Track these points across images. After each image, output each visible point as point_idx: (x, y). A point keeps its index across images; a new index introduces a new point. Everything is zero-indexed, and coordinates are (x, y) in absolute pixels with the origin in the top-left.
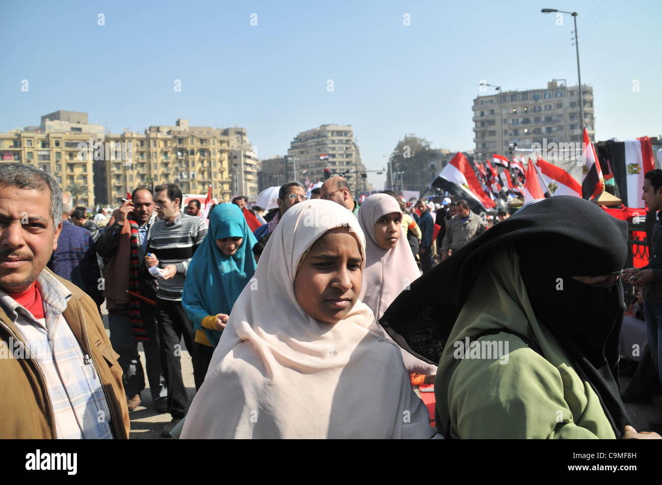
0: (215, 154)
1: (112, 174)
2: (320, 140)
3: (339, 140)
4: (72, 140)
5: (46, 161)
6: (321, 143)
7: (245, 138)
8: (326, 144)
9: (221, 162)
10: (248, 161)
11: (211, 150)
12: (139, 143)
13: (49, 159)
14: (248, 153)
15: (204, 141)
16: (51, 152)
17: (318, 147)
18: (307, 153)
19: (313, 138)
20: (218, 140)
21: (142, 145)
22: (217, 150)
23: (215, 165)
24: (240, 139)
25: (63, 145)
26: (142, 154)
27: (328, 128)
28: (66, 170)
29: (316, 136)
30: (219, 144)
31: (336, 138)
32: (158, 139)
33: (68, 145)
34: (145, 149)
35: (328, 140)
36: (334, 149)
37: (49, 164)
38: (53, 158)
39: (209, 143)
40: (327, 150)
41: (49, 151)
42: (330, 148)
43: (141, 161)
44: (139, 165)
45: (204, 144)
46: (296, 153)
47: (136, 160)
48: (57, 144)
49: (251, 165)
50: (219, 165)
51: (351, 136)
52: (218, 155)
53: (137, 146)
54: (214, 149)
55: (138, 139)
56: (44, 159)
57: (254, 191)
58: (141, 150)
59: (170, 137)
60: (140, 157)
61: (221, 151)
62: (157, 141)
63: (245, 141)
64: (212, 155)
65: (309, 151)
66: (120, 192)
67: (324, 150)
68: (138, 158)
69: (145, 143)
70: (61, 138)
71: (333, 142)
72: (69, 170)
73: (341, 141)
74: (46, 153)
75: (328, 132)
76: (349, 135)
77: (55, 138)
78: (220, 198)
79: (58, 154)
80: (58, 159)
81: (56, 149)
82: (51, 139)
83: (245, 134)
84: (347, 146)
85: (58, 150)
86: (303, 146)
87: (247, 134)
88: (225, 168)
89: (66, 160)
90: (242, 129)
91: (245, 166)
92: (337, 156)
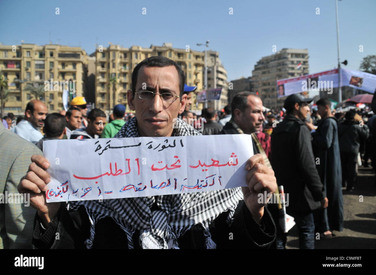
0: (190, 67)
1: (98, 82)
2: (281, 61)
3: (298, 62)
4: (65, 52)
5: (41, 70)
6: (281, 64)
7: (218, 60)
8: (286, 64)
9: (196, 74)
10: (220, 76)
11: (187, 63)
12: (123, 55)
13: (44, 68)
14: (220, 69)
15: (181, 55)
16: (46, 62)
17: (279, 67)
18: (269, 72)
19: (275, 60)
20: (194, 55)
21: (125, 56)
22: (192, 64)
23: (190, 77)
24: (214, 60)
25: (56, 55)
26: (124, 64)
27: (288, 51)
28: (58, 78)
29: (277, 58)
30: (194, 59)
31: (295, 60)
32: (139, 51)
33: (61, 55)
34: (127, 60)
35: (288, 61)
36: (293, 68)
37: (44, 72)
38: (47, 67)
39: (186, 57)
40: (288, 69)
41: (44, 61)
42: (289, 68)
43: (123, 70)
44: (122, 75)
45: (181, 57)
46: (259, 73)
47: (119, 70)
48: (52, 55)
49: (222, 80)
50: (194, 77)
51: (308, 58)
52: (194, 69)
53: (121, 57)
54: (190, 63)
55: (121, 52)
56: (40, 68)
57: (224, 103)
58: (123, 61)
59: (151, 50)
60: (122, 67)
61: (197, 65)
62: (139, 54)
63: (218, 62)
64: (188, 68)
65: (270, 71)
66: (104, 98)
67: (284, 69)
68: (121, 69)
69: (128, 55)
70: (54, 49)
71: (292, 62)
72: (61, 77)
73: (299, 63)
74: (41, 62)
75: (288, 54)
76: (306, 57)
77: (49, 49)
78: (194, 107)
79: (52, 63)
80: (52, 68)
81: (50, 59)
82: (46, 50)
83: (217, 57)
84: (304, 66)
85: (52, 60)
86: (264, 68)
87: (219, 56)
88: (199, 80)
89: (58, 69)
90: (216, 52)
91: (218, 79)
92: (296, 75)
